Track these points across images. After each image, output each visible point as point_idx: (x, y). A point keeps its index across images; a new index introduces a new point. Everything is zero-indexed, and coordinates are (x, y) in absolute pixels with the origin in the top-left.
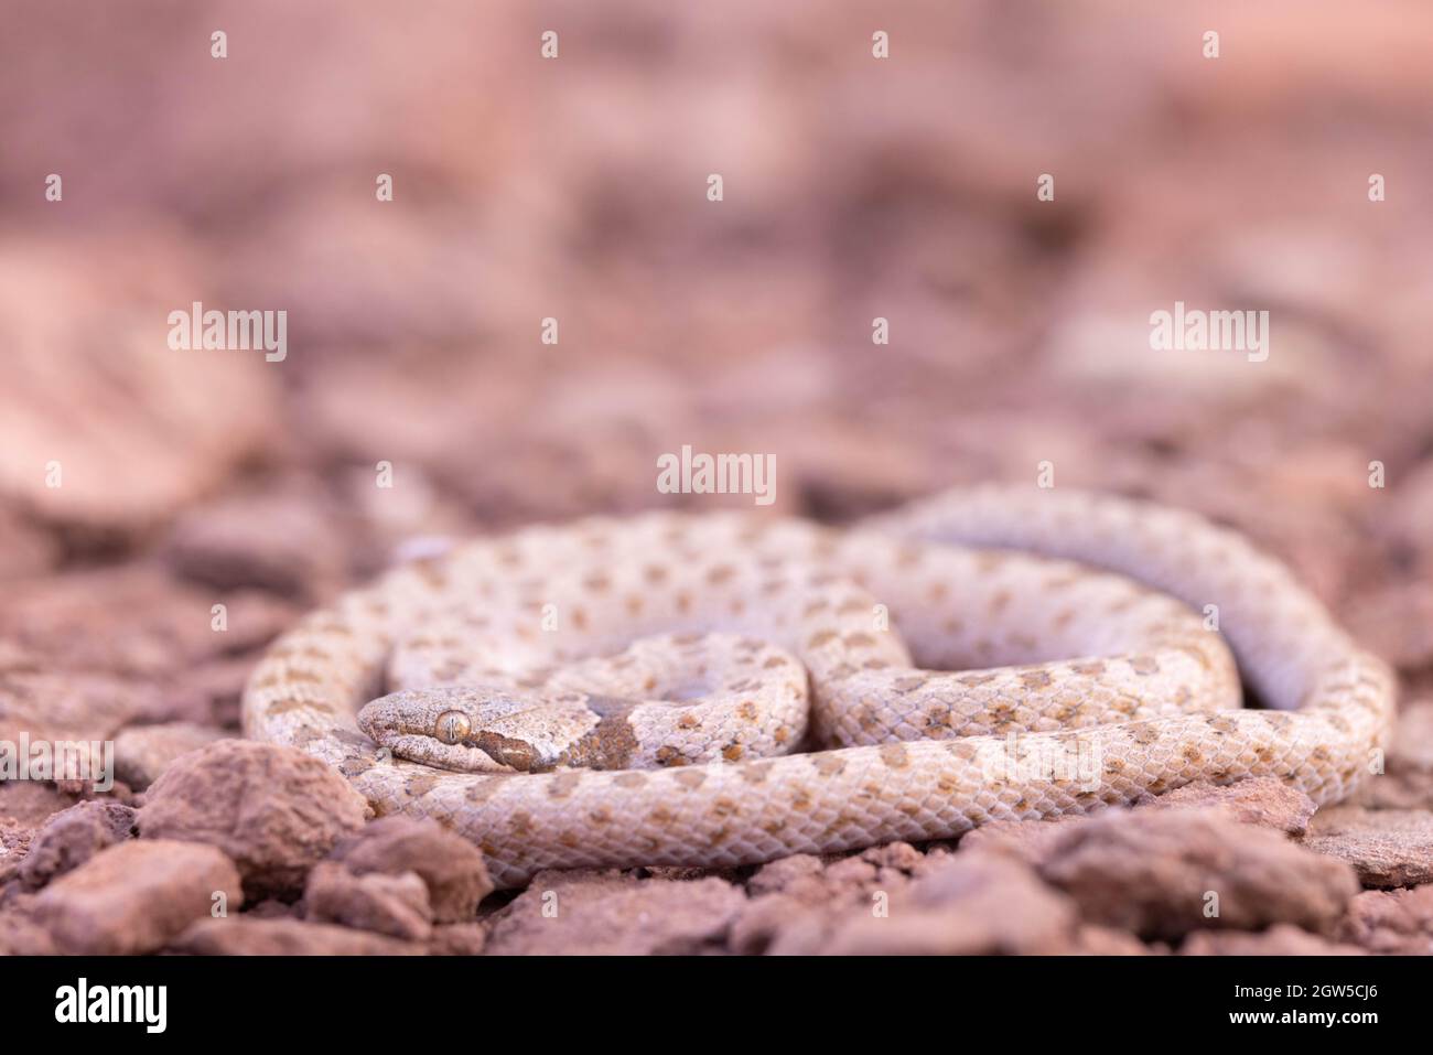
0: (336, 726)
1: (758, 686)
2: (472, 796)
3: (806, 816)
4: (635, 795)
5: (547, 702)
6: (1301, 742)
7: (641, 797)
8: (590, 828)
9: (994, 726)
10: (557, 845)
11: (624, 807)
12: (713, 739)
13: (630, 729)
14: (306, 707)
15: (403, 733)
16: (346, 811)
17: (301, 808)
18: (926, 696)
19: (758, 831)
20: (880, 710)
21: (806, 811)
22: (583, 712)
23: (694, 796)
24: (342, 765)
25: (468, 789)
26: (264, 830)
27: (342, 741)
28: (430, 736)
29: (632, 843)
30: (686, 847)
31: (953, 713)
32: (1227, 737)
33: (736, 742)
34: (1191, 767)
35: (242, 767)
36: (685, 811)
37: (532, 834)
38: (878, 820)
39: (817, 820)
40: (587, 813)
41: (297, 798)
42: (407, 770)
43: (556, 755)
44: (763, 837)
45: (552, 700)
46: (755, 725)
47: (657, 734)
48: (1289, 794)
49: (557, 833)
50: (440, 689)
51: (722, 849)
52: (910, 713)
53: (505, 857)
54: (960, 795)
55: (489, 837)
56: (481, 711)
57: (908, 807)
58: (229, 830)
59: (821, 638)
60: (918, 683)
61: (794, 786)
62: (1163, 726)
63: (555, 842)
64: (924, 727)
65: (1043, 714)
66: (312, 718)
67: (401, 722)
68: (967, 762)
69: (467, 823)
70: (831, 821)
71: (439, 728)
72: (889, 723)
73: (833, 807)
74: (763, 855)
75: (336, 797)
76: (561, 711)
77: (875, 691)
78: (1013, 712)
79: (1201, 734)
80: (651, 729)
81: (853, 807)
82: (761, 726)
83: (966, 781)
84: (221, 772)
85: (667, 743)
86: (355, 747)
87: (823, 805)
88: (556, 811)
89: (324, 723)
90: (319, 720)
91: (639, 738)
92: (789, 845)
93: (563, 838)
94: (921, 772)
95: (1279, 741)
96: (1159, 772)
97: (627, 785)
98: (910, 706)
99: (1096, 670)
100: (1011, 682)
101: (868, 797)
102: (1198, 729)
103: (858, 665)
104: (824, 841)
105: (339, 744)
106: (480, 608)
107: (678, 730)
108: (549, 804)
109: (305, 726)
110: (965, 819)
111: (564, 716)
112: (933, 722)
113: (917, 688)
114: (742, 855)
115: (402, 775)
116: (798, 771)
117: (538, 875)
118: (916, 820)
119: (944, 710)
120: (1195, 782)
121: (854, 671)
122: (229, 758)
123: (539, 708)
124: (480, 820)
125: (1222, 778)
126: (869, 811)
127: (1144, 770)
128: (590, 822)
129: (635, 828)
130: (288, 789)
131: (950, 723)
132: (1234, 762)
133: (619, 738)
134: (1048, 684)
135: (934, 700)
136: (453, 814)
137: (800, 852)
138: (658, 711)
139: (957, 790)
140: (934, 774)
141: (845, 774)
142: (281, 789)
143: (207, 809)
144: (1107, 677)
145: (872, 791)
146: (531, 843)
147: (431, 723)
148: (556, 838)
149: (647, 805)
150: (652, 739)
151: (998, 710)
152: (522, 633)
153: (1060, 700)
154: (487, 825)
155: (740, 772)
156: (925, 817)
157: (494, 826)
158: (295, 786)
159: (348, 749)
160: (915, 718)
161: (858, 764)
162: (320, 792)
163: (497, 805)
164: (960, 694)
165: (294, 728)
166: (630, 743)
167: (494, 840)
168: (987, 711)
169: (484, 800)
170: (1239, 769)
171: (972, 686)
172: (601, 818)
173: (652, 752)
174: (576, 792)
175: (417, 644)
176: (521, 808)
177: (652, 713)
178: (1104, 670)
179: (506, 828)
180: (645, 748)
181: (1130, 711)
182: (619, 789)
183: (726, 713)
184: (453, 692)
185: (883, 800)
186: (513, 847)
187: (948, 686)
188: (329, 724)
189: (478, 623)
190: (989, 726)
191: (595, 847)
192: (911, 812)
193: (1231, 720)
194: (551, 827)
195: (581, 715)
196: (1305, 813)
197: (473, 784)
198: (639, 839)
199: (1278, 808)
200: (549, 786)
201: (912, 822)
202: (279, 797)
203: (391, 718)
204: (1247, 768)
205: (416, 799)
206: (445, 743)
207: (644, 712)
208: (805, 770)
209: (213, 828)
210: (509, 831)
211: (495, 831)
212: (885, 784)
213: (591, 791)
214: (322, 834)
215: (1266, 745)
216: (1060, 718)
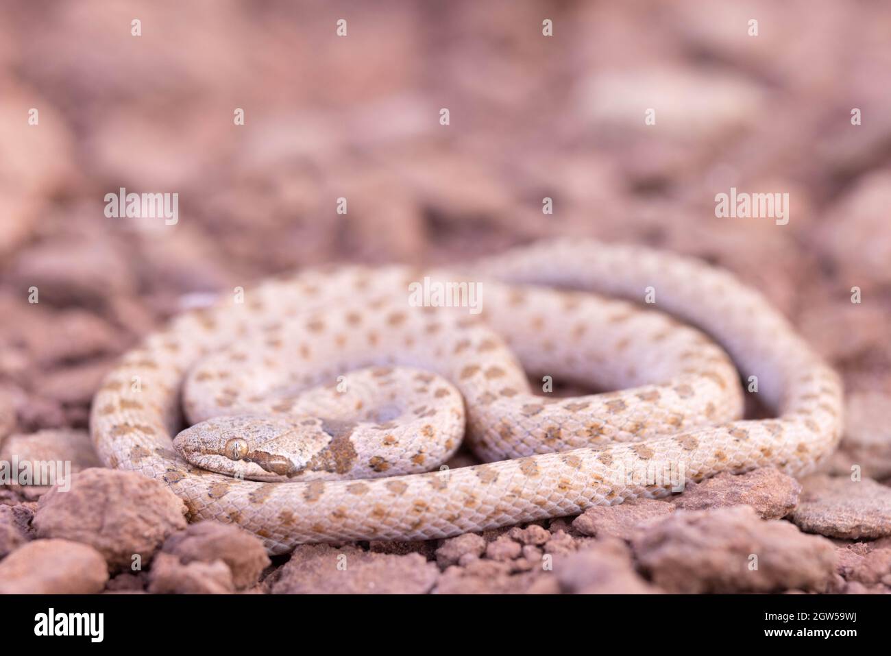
0: (158, 445)
1: (433, 413)
2: (253, 499)
3: (474, 510)
4: (361, 499)
5: (295, 426)
6: (790, 442)
7: (365, 501)
8: (332, 521)
9: (590, 438)
10: (311, 531)
11: (354, 508)
12: (406, 451)
13: (352, 445)
14: (136, 431)
15: (204, 454)
16: (172, 513)
17: (144, 515)
18: (545, 418)
19: (442, 521)
20: (514, 427)
21: (473, 507)
22: (319, 433)
23: (400, 500)
24: (165, 475)
25: (250, 494)
26: (121, 531)
27: (163, 457)
28: (222, 455)
29: (359, 530)
30: (395, 531)
31: (562, 430)
32: (742, 442)
33: (420, 452)
34: (720, 464)
35: (105, 489)
36: (394, 510)
37: (294, 525)
38: (520, 510)
39: (480, 513)
40: (330, 512)
41: (142, 508)
42: (207, 479)
43: (304, 464)
44: (445, 524)
45: (299, 424)
46: (433, 440)
47: (369, 448)
48: (784, 480)
49: (311, 524)
50: (226, 421)
51: (418, 532)
52: (534, 430)
53: (275, 538)
54: (572, 492)
55: (265, 526)
56: (255, 437)
57: (538, 501)
58: (98, 531)
59: (469, 371)
60: (538, 409)
61: (466, 491)
62: (701, 437)
63: (309, 529)
64: (544, 439)
65: (621, 429)
66: (142, 439)
67: (203, 447)
68: (576, 469)
69: (250, 517)
70: (489, 513)
71: (228, 449)
72: (520, 436)
73: (491, 504)
74: (445, 534)
75: (165, 504)
76: (305, 433)
77: (510, 414)
78: (602, 428)
79: (726, 441)
80: (365, 445)
81: (504, 503)
82: (436, 441)
83: (576, 483)
84: (91, 492)
85: (376, 455)
86: (172, 461)
87: (484, 503)
88: (310, 510)
89: (150, 443)
90: (146, 441)
91: (358, 451)
92: (462, 528)
93: (314, 527)
94: (547, 478)
95: (775, 443)
96: (699, 468)
97: (356, 493)
98: (534, 425)
99: (654, 397)
100: (600, 408)
101: (514, 496)
102: (724, 438)
103: (497, 393)
104: (485, 524)
105: (161, 459)
106: (240, 347)
107: (384, 446)
108: (305, 506)
109: (138, 446)
110: (575, 506)
111: (307, 437)
112: (549, 436)
113: (538, 413)
114: (431, 535)
115: (205, 483)
116: (468, 481)
117: (297, 549)
118: (544, 509)
119: (556, 429)
120: (722, 473)
121: (495, 398)
122: (96, 482)
123: (291, 432)
124: (259, 516)
125: (740, 471)
126: (514, 505)
127: (690, 468)
128: (333, 518)
129: (361, 521)
130: (135, 503)
131: (561, 437)
132: (747, 458)
133: (344, 451)
134: (624, 409)
135: (550, 422)
136: (241, 511)
137: (469, 532)
138: (370, 433)
139: (570, 489)
140: (555, 479)
141: (498, 482)
142: (131, 503)
143: (82, 516)
144: (662, 402)
145: (516, 493)
146: (293, 530)
147: (223, 447)
148: (310, 527)
149: (370, 506)
150: (366, 452)
151: (592, 428)
152: (269, 363)
153: (632, 419)
154: (263, 519)
155: (430, 483)
156: (550, 507)
157: (268, 520)
158: (140, 500)
159: (168, 464)
160: (537, 433)
161: (506, 474)
162: (155, 502)
163: (270, 506)
164: (566, 418)
165: (131, 447)
166: (352, 454)
167: (268, 528)
168: (585, 429)
169: (261, 502)
170: (751, 463)
171: (574, 411)
172: (339, 515)
173: (366, 460)
174: (322, 497)
175: (202, 377)
176: (286, 508)
177: (366, 434)
178: (659, 397)
179: (276, 521)
180: (362, 458)
181: (677, 423)
182: (351, 495)
183: (414, 433)
184: (235, 424)
185: (523, 498)
186: (281, 532)
187: (558, 411)
188: (154, 444)
189: (240, 358)
190: (586, 438)
191: (335, 533)
192: (541, 504)
193: (744, 431)
194: (307, 521)
195: (318, 436)
196: (795, 493)
197: (253, 490)
198: (364, 528)
199: (777, 491)
200: (304, 493)
201: (542, 510)
202: (130, 508)
203: (196, 444)
204: (755, 462)
205: (216, 501)
206: (232, 459)
207: (360, 434)
208: (472, 480)
209: (87, 529)
210: (279, 523)
211: (269, 523)
212: (524, 487)
213: (332, 497)
214: (158, 530)
215: (767, 446)
216: (632, 432)
